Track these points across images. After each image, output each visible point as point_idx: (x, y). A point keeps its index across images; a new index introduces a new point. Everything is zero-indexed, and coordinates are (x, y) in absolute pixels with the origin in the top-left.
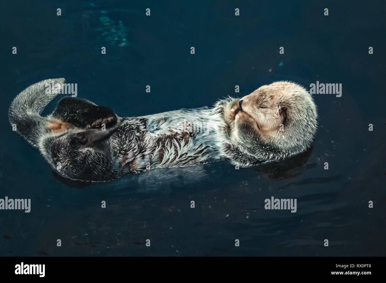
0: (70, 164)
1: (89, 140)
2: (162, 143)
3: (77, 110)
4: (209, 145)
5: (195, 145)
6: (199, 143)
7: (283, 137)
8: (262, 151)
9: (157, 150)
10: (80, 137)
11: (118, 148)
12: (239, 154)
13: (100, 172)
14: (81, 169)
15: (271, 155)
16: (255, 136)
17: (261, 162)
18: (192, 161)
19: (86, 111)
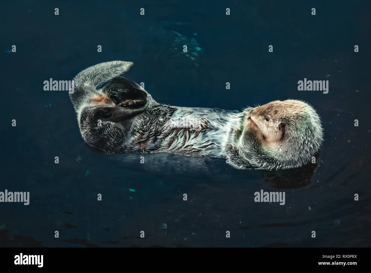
0: (90, 131)
1: (112, 115)
2: (176, 132)
3: (119, 88)
4: (215, 143)
5: (203, 139)
6: (206, 139)
7: (280, 150)
8: (257, 158)
9: (169, 137)
10: (106, 111)
11: (138, 127)
12: (236, 156)
13: (111, 144)
14: (96, 138)
15: (265, 164)
16: (255, 143)
17: (254, 168)
18: (195, 153)
19: (125, 91)
